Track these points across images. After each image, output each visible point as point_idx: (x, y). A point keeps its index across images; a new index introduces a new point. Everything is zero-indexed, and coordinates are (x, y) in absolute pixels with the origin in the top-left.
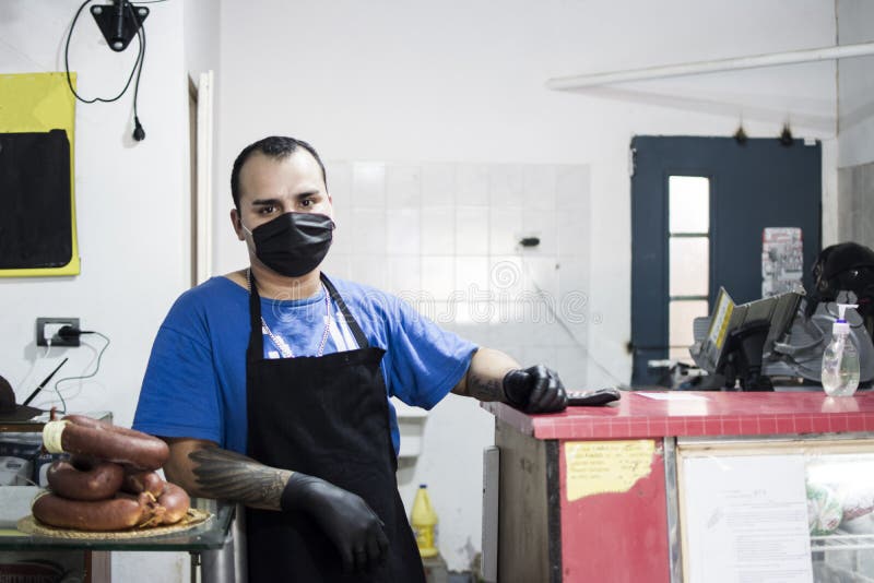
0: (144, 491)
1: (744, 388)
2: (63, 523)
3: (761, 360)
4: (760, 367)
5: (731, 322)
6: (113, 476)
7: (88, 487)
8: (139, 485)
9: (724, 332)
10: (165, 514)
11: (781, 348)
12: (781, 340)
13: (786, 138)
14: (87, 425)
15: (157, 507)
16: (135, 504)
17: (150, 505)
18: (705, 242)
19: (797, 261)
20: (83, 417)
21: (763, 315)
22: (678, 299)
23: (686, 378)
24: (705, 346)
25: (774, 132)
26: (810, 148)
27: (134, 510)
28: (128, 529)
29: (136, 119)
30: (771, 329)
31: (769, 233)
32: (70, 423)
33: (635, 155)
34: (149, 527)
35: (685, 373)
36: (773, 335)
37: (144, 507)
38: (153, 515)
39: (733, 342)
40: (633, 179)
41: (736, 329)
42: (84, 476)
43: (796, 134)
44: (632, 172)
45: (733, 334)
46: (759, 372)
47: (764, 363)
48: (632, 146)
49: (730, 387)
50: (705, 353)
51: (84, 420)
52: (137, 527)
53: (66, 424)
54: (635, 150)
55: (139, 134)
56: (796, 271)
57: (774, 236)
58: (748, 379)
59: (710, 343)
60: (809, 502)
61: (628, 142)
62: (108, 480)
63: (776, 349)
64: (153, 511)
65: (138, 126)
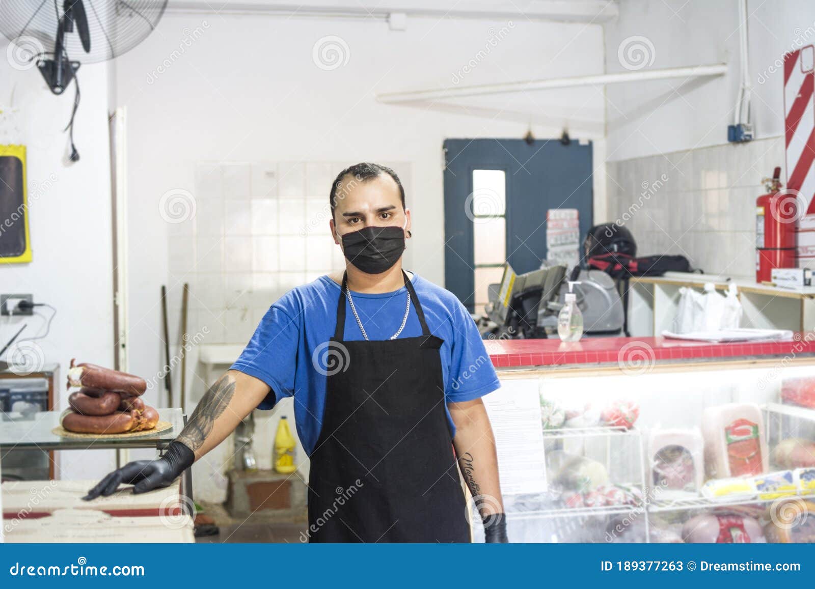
0: (134, 409)
1: (526, 337)
2: (84, 430)
3: (536, 314)
4: (535, 320)
5: (514, 288)
6: (114, 400)
7: (100, 408)
8: (130, 406)
9: (510, 296)
10: (147, 423)
11: (552, 306)
12: (552, 299)
13: (566, 140)
14: (94, 369)
15: (142, 418)
16: (129, 417)
17: (138, 417)
18: (502, 221)
19: (575, 235)
20: (90, 364)
21: (538, 282)
22: (481, 266)
23: (485, 330)
24: (496, 306)
25: (556, 134)
26: (584, 147)
27: (128, 421)
28: (125, 432)
29: (73, 146)
30: (544, 292)
31: (553, 214)
32: (85, 368)
33: (446, 154)
34: (138, 431)
35: (486, 325)
36: (546, 296)
37: (135, 419)
38: (139, 423)
39: (516, 303)
40: (446, 173)
41: (518, 292)
42: (96, 401)
43: (573, 136)
44: (444, 168)
45: (516, 296)
46: (535, 324)
47: (539, 317)
48: (444, 147)
49: (514, 336)
50: (497, 311)
51: (91, 366)
52: (129, 431)
53: (83, 369)
54: (447, 150)
55: (75, 157)
56: (573, 243)
57: (555, 215)
58: (528, 330)
59: (499, 303)
60: (543, 408)
61: (440, 144)
62: (112, 402)
63: (549, 307)
64: (139, 421)
65: (75, 151)
